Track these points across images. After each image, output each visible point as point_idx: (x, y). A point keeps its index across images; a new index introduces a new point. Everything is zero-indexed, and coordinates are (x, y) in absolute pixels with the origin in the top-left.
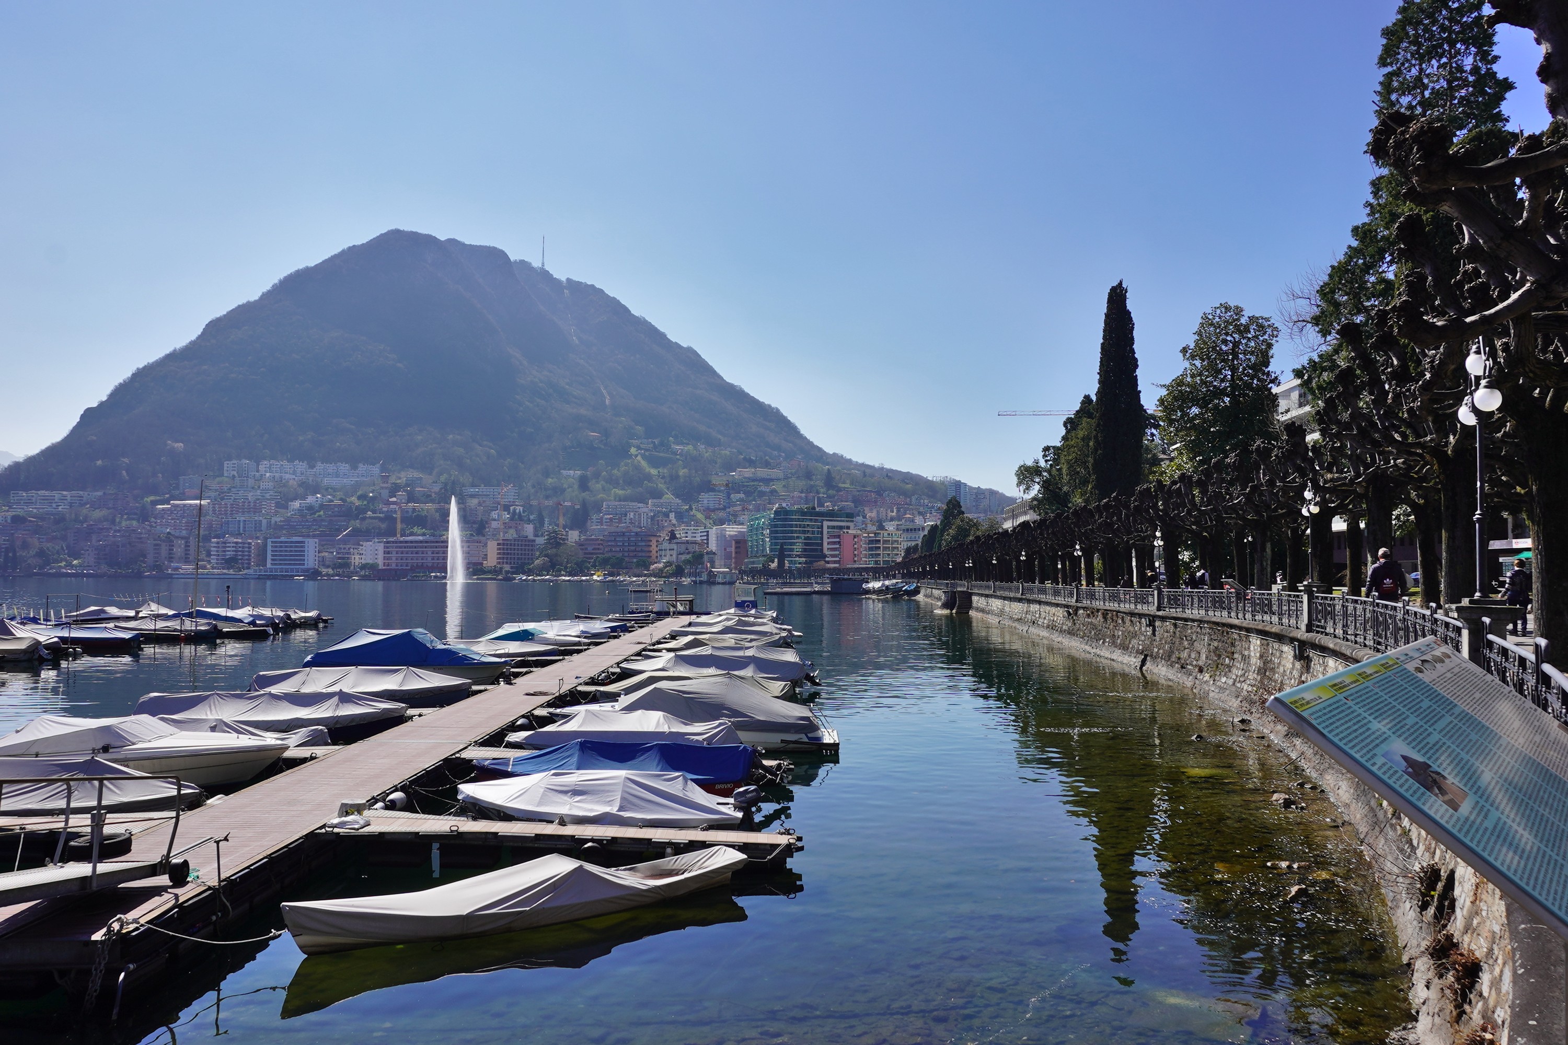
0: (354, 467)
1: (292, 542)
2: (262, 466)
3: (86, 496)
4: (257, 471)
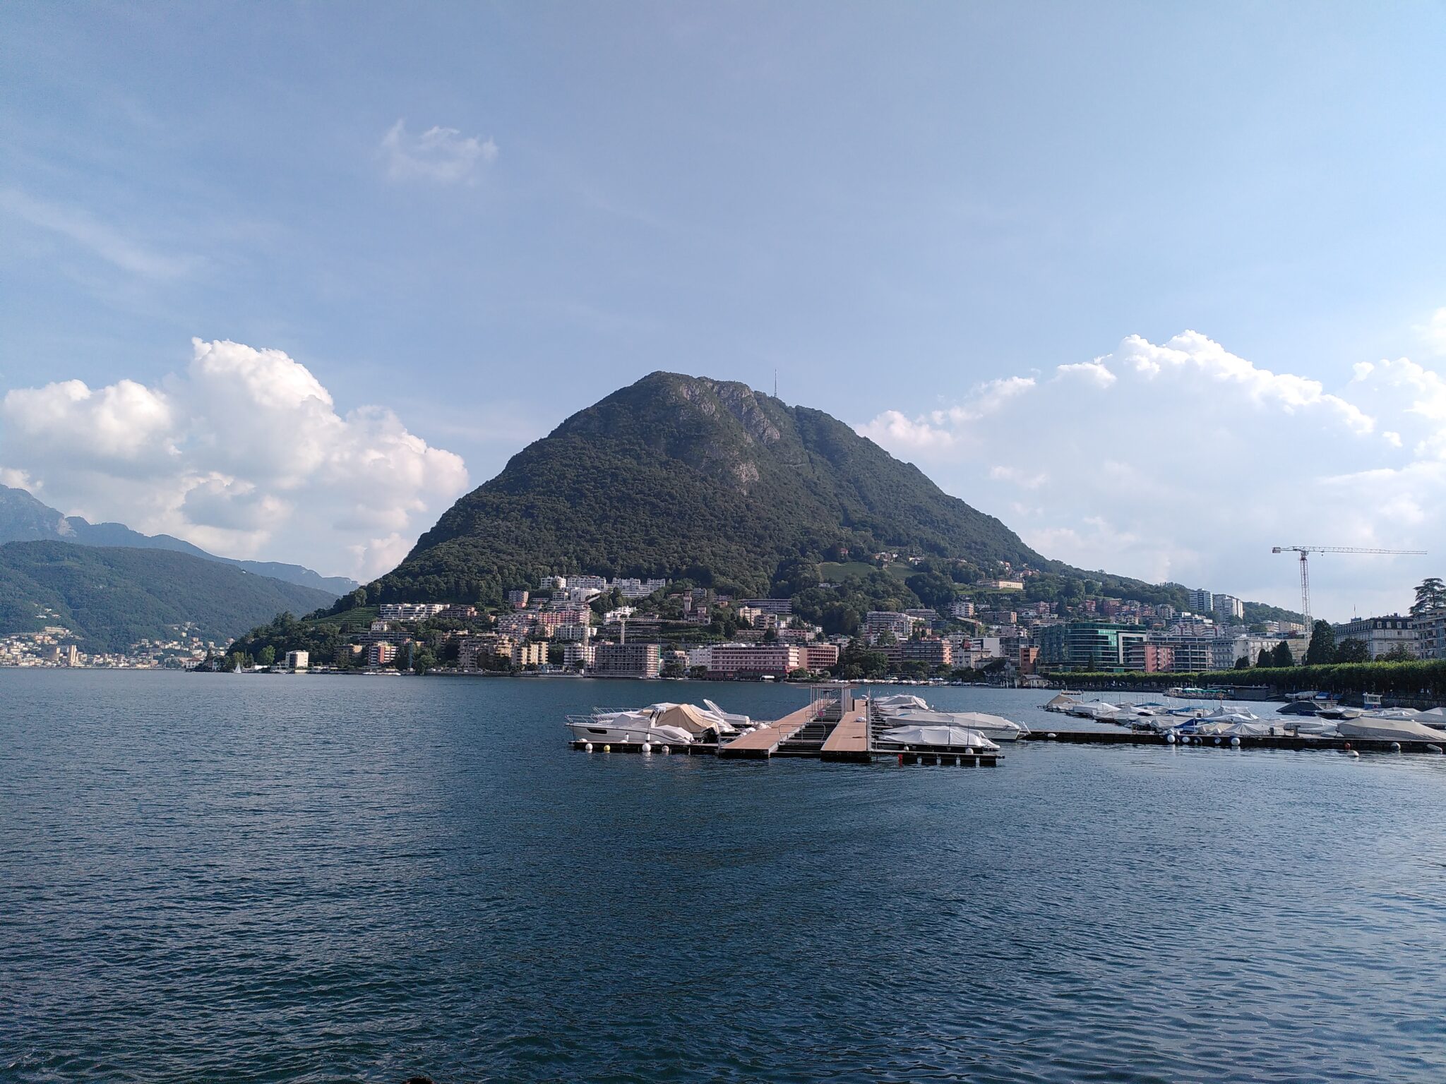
0: (644, 582)
2: (571, 580)
3: (438, 608)
4: (567, 586)
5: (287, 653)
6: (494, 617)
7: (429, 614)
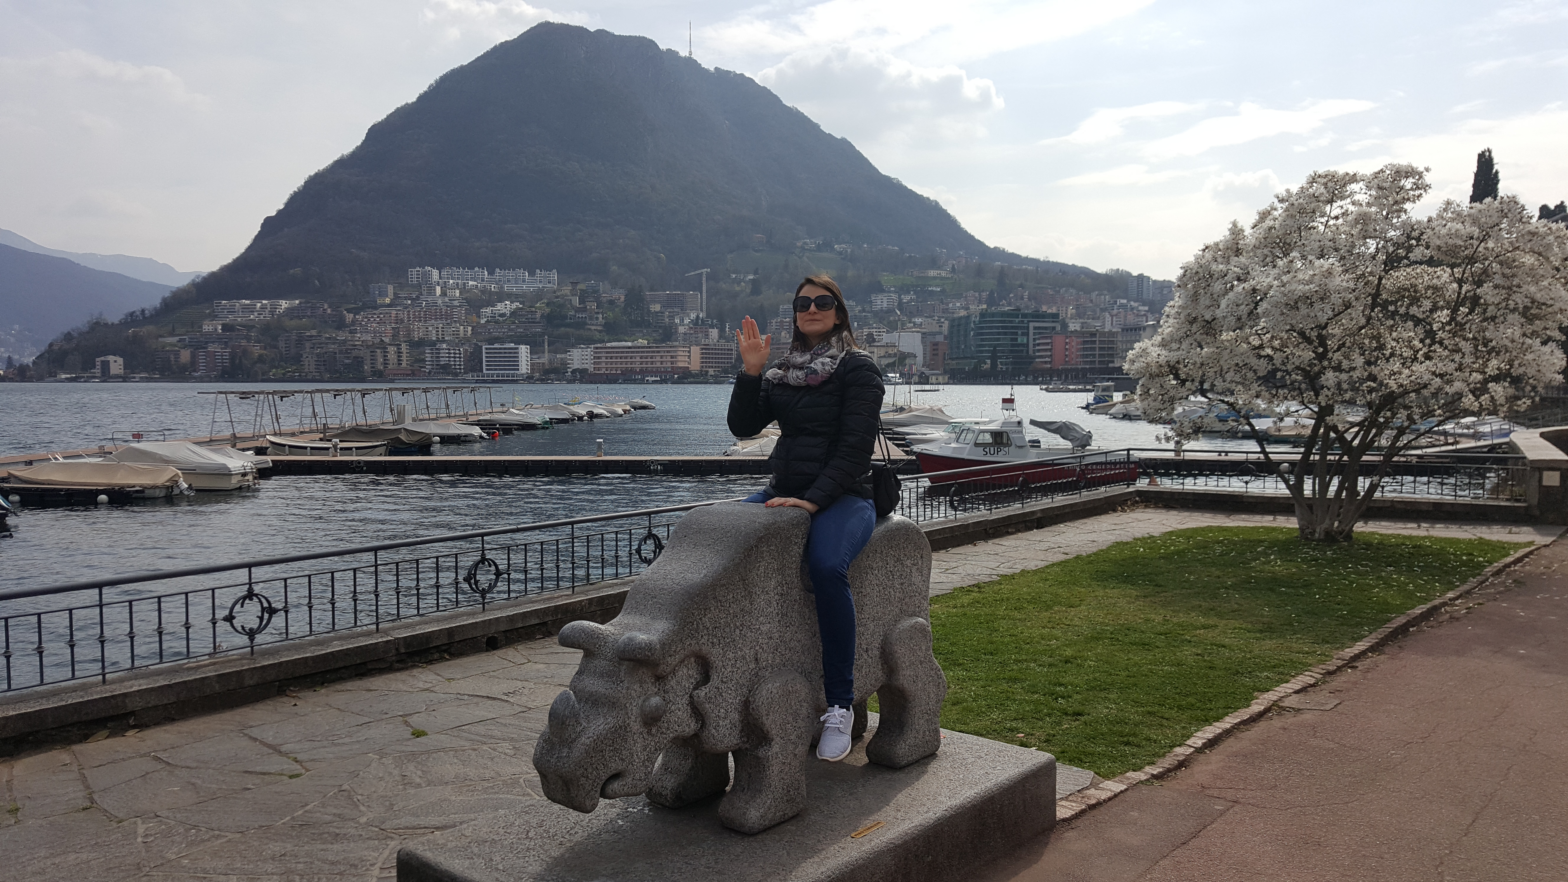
0: (532, 273)
1: (505, 349)
2: (444, 273)
3: (284, 304)
4: (440, 278)
5: (97, 359)
6: (352, 315)
7: (272, 313)
